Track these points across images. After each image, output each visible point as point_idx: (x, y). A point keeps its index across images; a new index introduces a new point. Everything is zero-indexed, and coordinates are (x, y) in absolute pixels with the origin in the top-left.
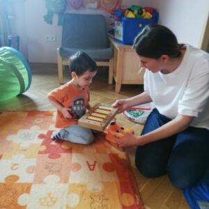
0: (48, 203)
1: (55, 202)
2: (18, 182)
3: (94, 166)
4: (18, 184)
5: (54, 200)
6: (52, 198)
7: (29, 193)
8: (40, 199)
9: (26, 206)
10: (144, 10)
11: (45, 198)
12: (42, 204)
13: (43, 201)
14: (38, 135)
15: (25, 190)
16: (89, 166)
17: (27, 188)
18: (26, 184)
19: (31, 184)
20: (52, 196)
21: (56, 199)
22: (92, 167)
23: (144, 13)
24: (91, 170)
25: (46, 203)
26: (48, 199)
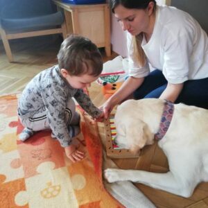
0: (52, 194)
1: (59, 190)
2: (6, 181)
4: (8, 183)
5: (58, 188)
6: (54, 187)
7: (25, 190)
8: (42, 192)
9: (27, 205)
11: (46, 190)
12: (45, 197)
13: (45, 193)
14: (8, 123)
15: (19, 188)
16: (81, 142)
17: (20, 185)
18: (17, 180)
19: (23, 179)
20: (53, 185)
21: (60, 186)
24: (84, 145)
25: (50, 195)
26: (51, 190)
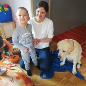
3: (13, 80)
10: (4, 7)
16: (11, 81)
22: (12, 81)
23: (5, 8)
24: (12, 82)
